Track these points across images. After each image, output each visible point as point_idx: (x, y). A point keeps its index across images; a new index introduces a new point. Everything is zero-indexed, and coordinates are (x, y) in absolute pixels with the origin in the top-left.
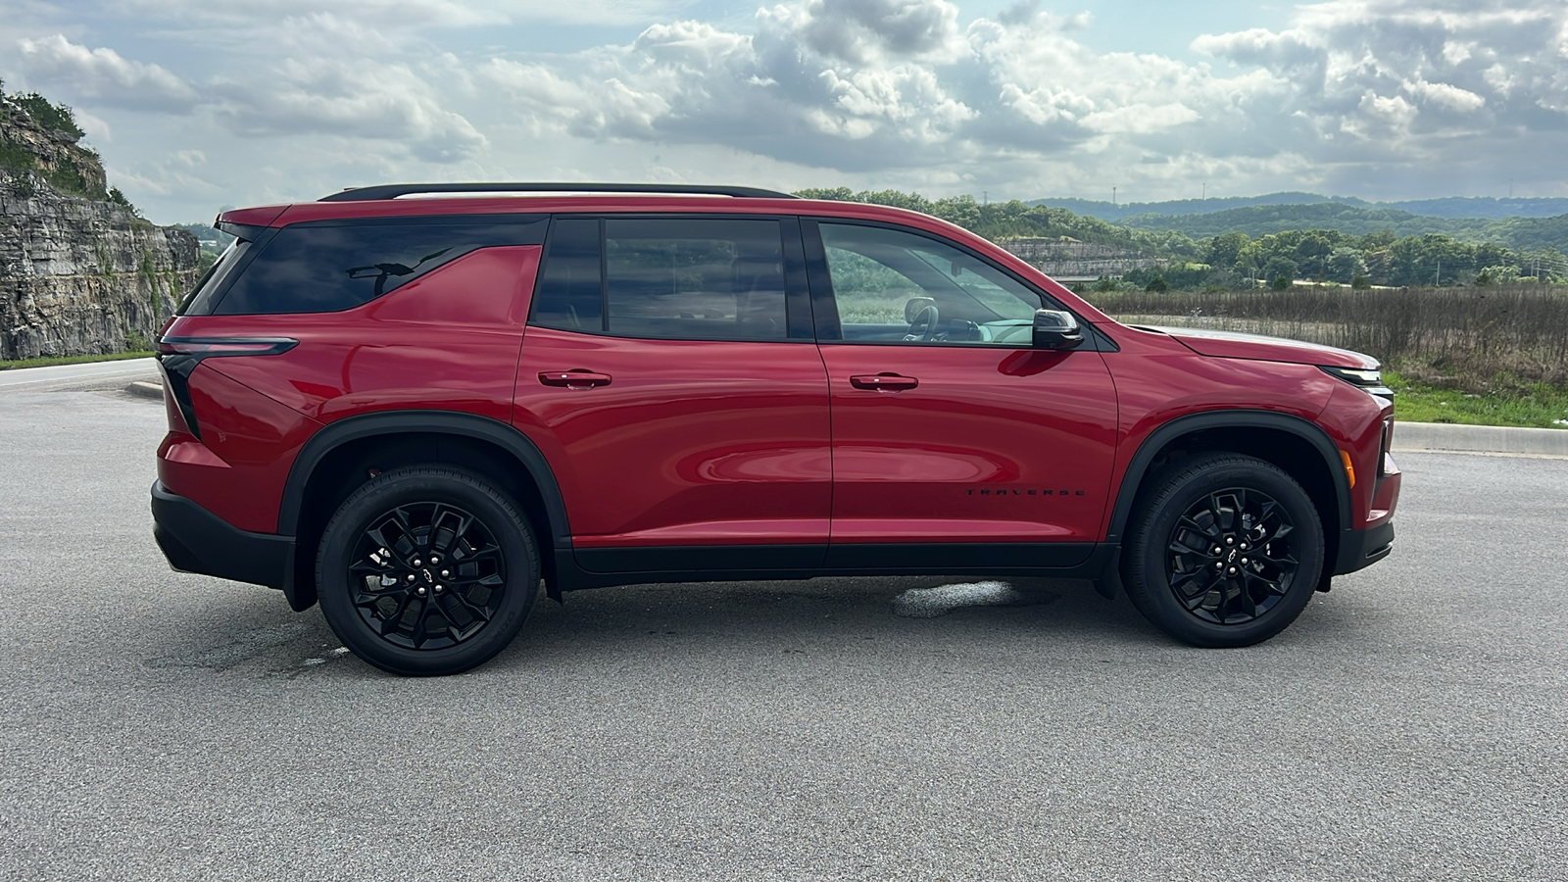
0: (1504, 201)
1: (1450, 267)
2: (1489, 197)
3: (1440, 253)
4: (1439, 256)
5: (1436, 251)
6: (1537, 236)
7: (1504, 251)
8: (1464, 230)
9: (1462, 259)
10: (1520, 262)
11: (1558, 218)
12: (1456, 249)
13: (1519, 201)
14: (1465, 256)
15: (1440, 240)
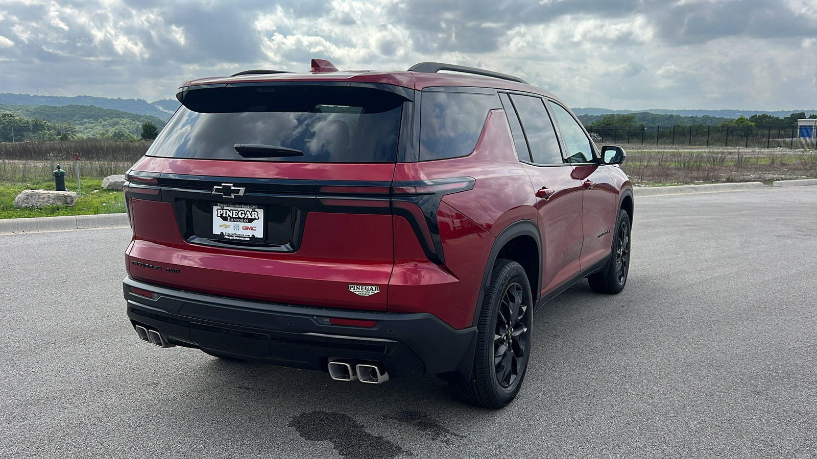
0: (35, 96)
1: (19, 130)
2: (27, 94)
3: (12, 123)
4: (11, 125)
5: (10, 122)
6: (57, 115)
7: (45, 123)
8: (20, 111)
9: (24, 126)
10: (55, 129)
11: (66, 107)
12: (20, 121)
13: (42, 97)
14: (26, 125)
15: (11, 116)
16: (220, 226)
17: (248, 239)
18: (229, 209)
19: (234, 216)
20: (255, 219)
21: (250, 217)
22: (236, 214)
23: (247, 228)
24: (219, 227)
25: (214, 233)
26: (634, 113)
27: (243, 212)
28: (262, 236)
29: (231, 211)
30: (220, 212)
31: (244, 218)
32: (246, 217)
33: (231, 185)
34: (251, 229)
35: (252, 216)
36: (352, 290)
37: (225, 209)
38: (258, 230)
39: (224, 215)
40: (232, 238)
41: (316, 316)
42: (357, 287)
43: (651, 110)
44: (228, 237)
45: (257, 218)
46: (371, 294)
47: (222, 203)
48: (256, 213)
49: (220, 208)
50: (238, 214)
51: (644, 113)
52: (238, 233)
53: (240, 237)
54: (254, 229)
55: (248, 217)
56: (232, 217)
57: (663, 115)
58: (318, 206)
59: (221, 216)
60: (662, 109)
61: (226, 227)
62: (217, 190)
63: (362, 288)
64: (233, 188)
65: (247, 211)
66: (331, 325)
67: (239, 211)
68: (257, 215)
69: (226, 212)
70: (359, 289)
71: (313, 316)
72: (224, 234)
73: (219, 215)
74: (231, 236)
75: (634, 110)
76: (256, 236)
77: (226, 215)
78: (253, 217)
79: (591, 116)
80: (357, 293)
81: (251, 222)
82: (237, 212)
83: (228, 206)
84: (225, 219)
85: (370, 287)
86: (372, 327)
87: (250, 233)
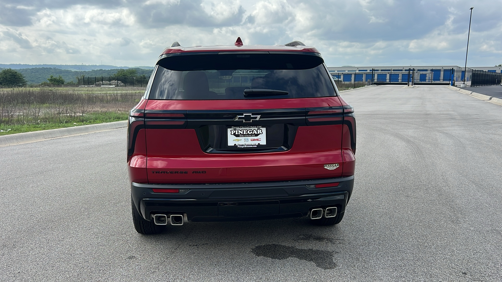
16: (234, 140)
17: (256, 146)
18: (241, 129)
19: (244, 133)
20: (260, 134)
21: (256, 133)
22: (246, 132)
23: (254, 140)
24: (232, 141)
25: (228, 145)
26: (130, 69)
27: (251, 131)
28: (265, 144)
29: (242, 131)
30: (233, 132)
31: (252, 134)
32: (253, 133)
33: (251, 114)
34: (258, 140)
35: (257, 132)
36: (326, 168)
37: (237, 130)
38: (262, 140)
39: (237, 133)
40: (243, 147)
41: (307, 185)
42: (328, 166)
43: (140, 67)
44: (240, 147)
45: (261, 133)
46: (335, 168)
47: (235, 126)
48: (260, 130)
49: (233, 129)
50: (247, 132)
51: (137, 68)
52: (247, 143)
53: (249, 146)
54: (259, 140)
55: (254, 133)
56: (243, 134)
57: (148, 70)
58: (306, 123)
59: (235, 134)
60: (146, 66)
61: (238, 140)
62: (240, 118)
63: (331, 166)
64: (252, 116)
65: (254, 129)
66: (316, 188)
67: (248, 130)
68: (262, 131)
69: (238, 132)
70: (329, 166)
71: (306, 185)
72: (237, 145)
73: (232, 134)
74: (242, 146)
75: (130, 67)
76: (260, 144)
77: (238, 133)
78: (259, 133)
79: (104, 70)
80: (328, 169)
81: (257, 136)
82: (247, 131)
83: (240, 128)
84: (237, 136)
85: (335, 165)
86: (337, 186)
87: (257, 143)
